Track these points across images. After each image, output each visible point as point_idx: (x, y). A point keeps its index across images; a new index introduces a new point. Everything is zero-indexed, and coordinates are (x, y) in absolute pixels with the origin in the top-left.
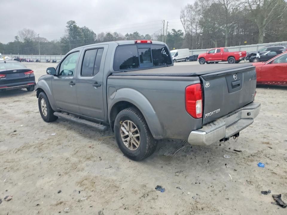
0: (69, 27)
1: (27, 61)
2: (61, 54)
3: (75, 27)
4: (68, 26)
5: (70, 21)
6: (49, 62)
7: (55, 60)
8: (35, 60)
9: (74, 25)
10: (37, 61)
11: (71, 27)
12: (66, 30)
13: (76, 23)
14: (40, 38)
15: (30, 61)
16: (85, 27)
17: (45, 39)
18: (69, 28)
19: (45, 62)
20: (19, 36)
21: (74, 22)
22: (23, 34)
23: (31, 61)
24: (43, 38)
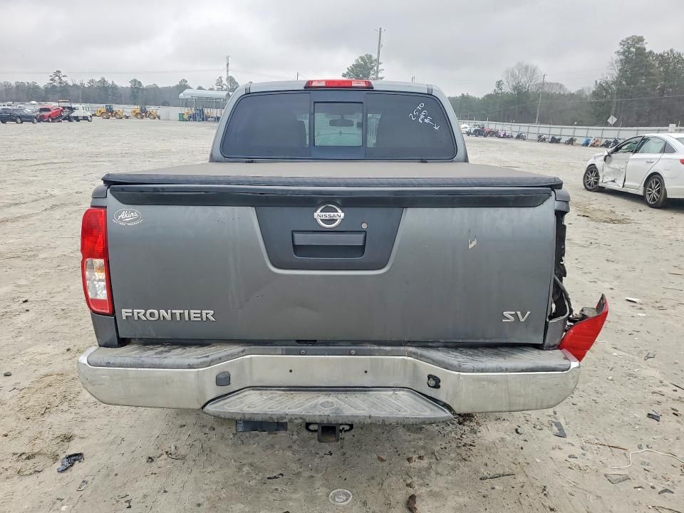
0: (623, 53)
1: (500, 137)
2: (576, 123)
3: (641, 52)
4: (622, 50)
5: (628, 39)
6: (544, 140)
7: (557, 137)
8: (515, 135)
9: (638, 49)
10: (519, 137)
11: (630, 52)
12: (614, 62)
13: (645, 42)
14: (547, 84)
15: (505, 136)
16: (671, 51)
17: (561, 86)
18: (622, 57)
19: (535, 140)
20: (504, 81)
21: (641, 39)
22: (513, 75)
23: (508, 137)
24: (557, 84)
